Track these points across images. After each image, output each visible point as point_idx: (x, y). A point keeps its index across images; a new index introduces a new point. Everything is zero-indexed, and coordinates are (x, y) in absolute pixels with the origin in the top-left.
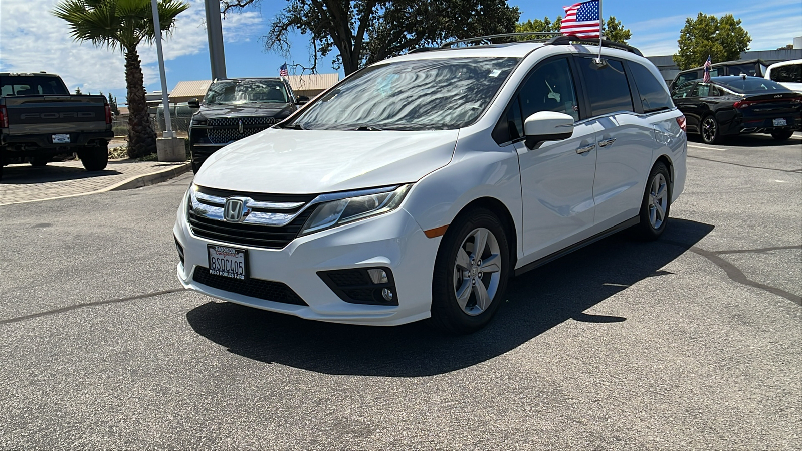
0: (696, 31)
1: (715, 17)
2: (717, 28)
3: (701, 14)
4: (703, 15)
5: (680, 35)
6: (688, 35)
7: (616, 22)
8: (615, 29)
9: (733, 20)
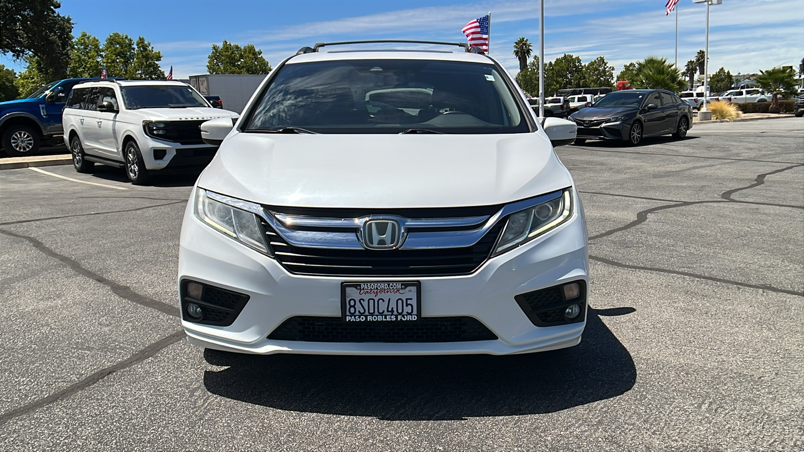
0: (223, 58)
1: (239, 46)
2: (241, 57)
3: (225, 41)
4: (228, 43)
5: (208, 61)
6: (215, 61)
7: (146, 42)
8: (145, 49)
9: (255, 50)
